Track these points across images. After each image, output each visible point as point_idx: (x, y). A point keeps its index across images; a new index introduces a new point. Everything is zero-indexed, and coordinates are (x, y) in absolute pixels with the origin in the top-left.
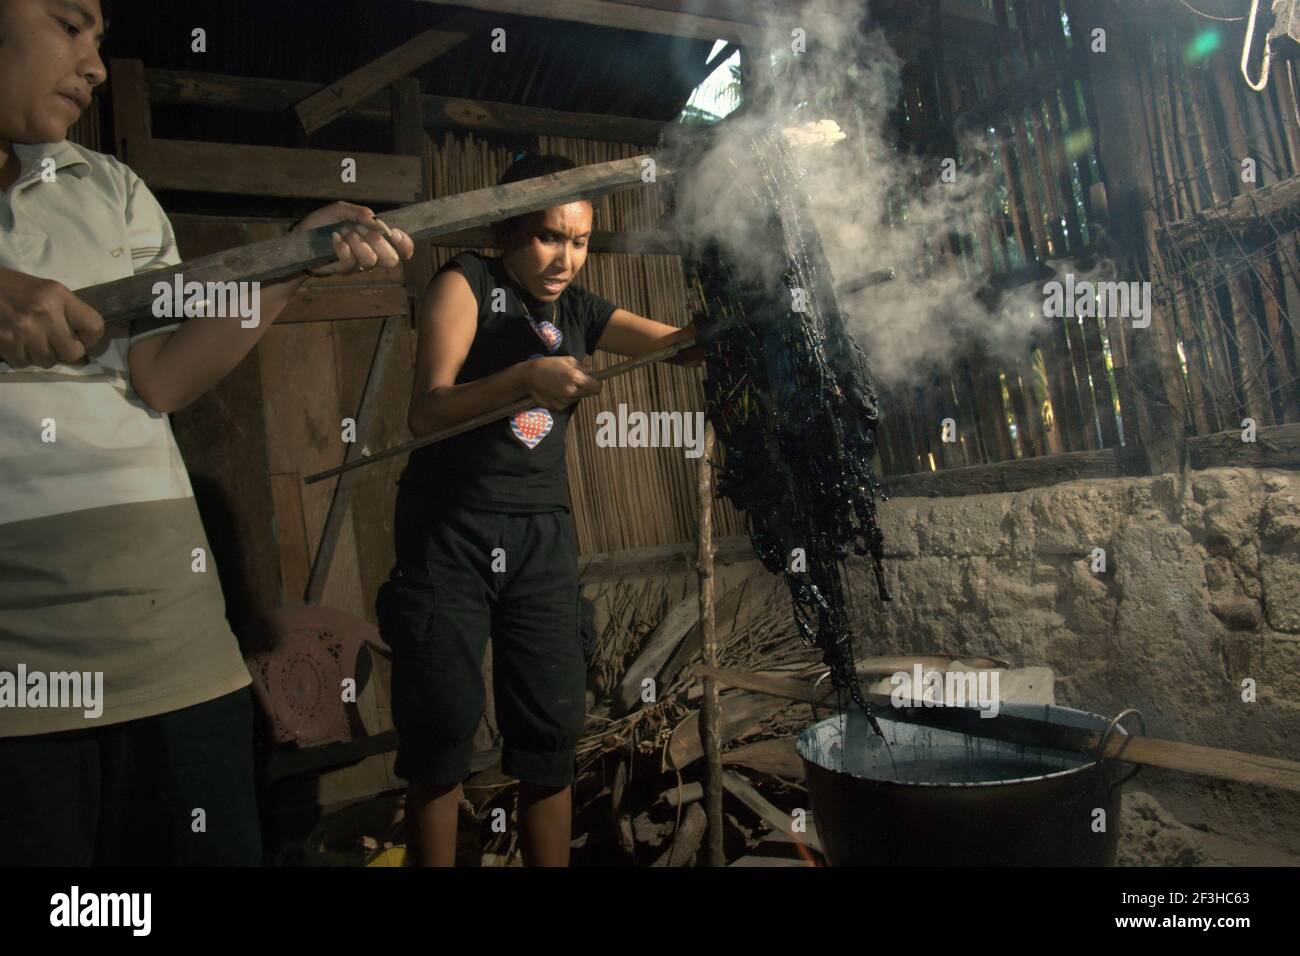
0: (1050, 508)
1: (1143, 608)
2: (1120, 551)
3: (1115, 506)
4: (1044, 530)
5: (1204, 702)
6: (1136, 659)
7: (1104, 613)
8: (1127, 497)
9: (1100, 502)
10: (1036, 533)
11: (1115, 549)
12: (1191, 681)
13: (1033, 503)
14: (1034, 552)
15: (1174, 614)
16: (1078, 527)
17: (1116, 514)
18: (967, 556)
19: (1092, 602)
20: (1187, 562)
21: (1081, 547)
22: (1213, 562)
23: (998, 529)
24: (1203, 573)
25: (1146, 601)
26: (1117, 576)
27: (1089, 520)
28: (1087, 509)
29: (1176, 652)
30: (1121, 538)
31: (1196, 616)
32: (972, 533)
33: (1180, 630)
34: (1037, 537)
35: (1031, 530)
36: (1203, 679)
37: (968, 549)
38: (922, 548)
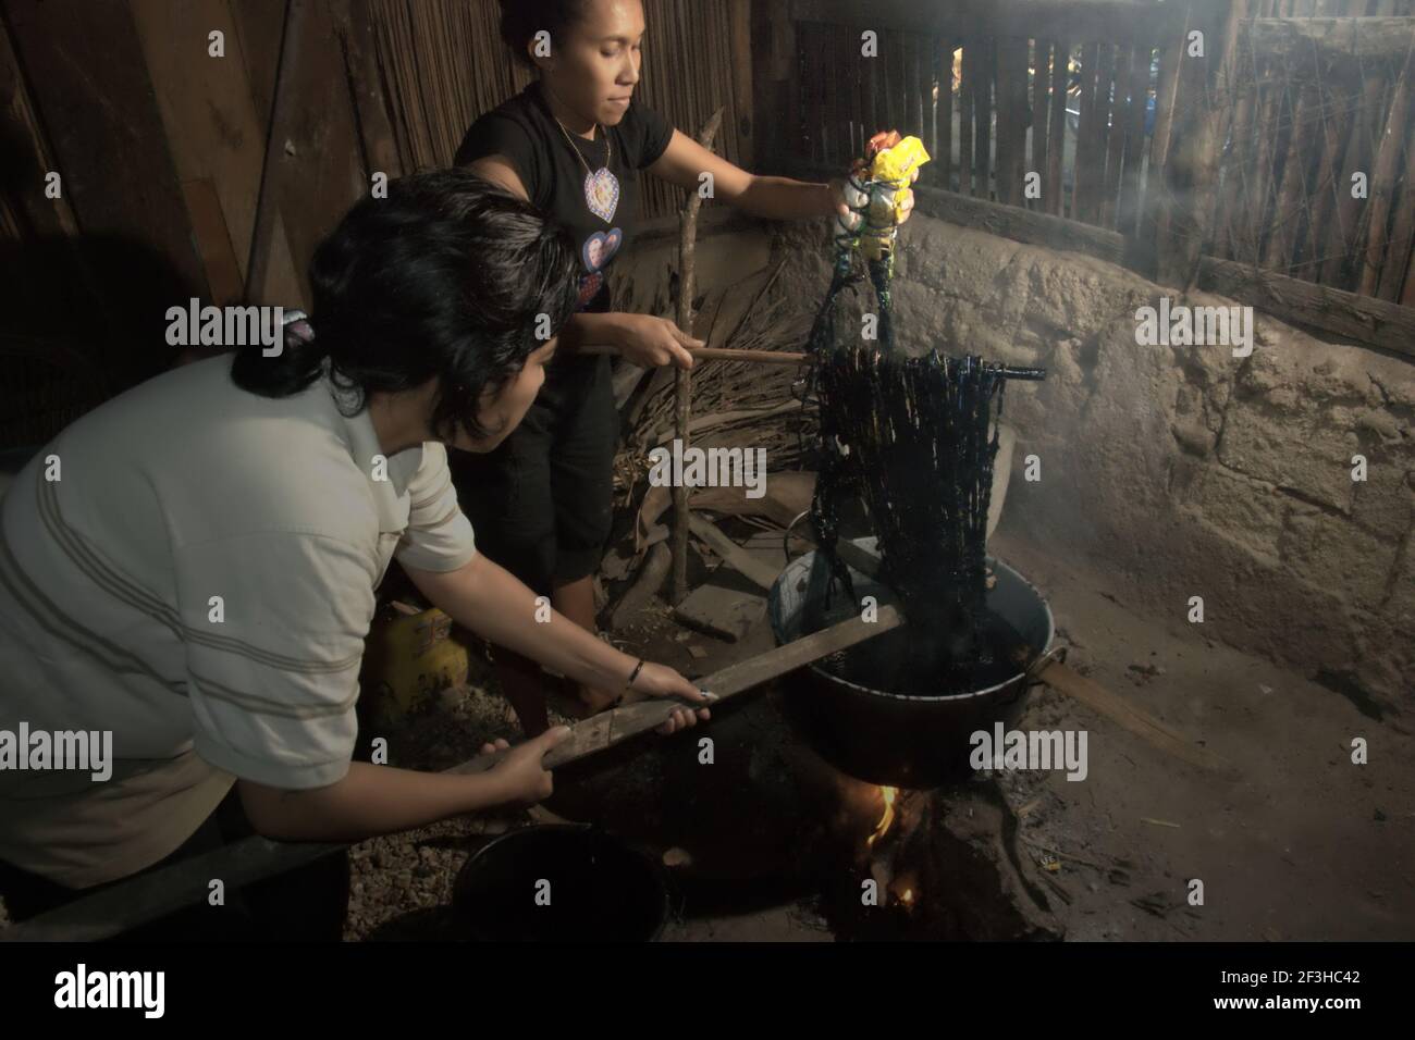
0: (1048, 281)
1: (1112, 408)
2: (1104, 349)
3: (1113, 303)
4: (1037, 299)
5: (1142, 502)
6: (1093, 449)
7: (1075, 398)
8: (1125, 298)
9: (1099, 292)
10: (1029, 297)
11: (1101, 345)
12: (1137, 483)
13: (1032, 268)
14: (1023, 315)
15: (1138, 422)
16: (1071, 310)
17: (1111, 310)
18: (956, 296)
19: (1067, 384)
20: (1164, 381)
21: (1069, 328)
22: (1187, 389)
23: (991, 280)
24: (1175, 395)
25: (1116, 402)
26: (1096, 371)
27: (1083, 305)
28: (1084, 294)
29: (1132, 455)
30: (1109, 337)
31: (1158, 432)
32: (964, 275)
33: (1139, 438)
34: (1028, 303)
35: (1025, 294)
36: (1147, 484)
37: (957, 291)
38: (909, 270)
